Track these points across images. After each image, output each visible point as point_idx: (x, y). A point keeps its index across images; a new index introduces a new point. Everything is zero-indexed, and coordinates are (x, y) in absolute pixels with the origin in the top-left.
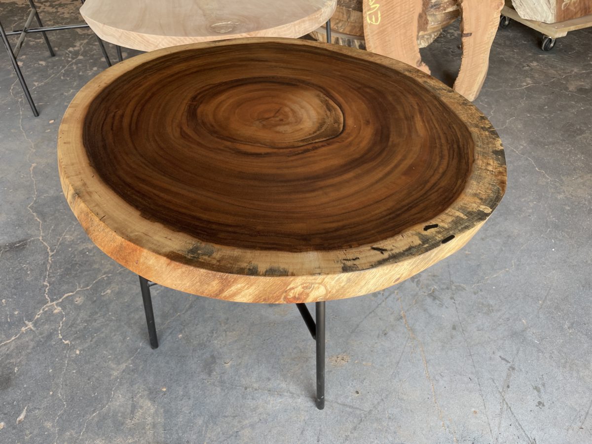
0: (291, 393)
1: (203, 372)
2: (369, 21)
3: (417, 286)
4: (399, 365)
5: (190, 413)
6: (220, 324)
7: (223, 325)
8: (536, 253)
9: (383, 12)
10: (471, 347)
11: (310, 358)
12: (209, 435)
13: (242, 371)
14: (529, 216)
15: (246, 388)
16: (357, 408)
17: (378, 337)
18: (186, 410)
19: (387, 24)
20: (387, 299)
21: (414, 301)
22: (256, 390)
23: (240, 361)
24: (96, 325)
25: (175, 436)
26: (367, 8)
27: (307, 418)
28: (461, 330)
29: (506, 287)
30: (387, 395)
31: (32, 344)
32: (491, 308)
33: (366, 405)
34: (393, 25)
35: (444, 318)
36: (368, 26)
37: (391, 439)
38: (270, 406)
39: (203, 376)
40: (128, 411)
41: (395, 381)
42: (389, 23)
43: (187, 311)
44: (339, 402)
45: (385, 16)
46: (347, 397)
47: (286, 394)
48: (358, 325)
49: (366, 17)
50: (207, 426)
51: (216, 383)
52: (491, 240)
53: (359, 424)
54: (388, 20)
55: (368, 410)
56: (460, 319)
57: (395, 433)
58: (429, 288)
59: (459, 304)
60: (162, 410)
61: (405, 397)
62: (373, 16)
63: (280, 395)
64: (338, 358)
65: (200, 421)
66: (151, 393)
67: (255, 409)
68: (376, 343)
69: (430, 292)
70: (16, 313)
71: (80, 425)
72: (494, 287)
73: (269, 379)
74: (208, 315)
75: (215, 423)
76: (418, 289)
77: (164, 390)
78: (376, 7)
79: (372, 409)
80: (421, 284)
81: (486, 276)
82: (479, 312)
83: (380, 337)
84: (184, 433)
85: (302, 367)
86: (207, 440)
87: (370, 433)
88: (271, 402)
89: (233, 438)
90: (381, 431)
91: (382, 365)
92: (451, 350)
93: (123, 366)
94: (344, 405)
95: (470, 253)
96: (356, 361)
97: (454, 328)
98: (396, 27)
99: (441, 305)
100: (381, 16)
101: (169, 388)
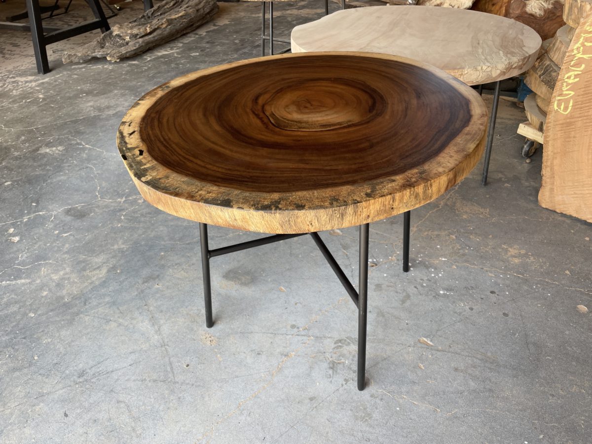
0: (159, 329)
1: (143, 278)
2: (556, 107)
3: (334, 348)
4: (235, 379)
5: (110, 292)
6: (186, 264)
7: (187, 265)
8: (498, 427)
9: (576, 102)
10: (302, 422)
11: (197, 322)
12: (100, 309)
13: (158, 295)
14: (553, 396)
15: (145, 305)
16: (173, 373)
17: (252, 351)
18: (111, 288)
19: (578, 118)
20: (297, 336)
21: (315, 355)
22: (148, 310)
23: (164, 289)
24: (142, 219)
25: (90, 296)
26: (558, 92)
27: (145, 349)
28: (315, 405)
29: (411, 419)
30: (199, 386)
31: (112, 208)
32: (368, 418)
33: (180, 377)
34: (585, 121)
35: (316, 385)
36: (554, 112)
37: (161, 408)
38: (141, 324)
39: (140, 281)
40: (95, 267)
41: (217, 384)
42: (580, 117)
43: (184, 244)
44: (172, 359)
45: (578, 108)
46: (179, 362)
47: (156, 327)
48: (252, 332)
49: (554, 102)
50: (105, 305)
51: (139, 290)
52: (465, 377)
53: (161, 381)
54: (580, 114)
55: (177, 380)
56: (328, 399)
57: (168, 408)
58: (341, 358)
59: (345, 389)
60: (104, 279)
61: (207, 399)
62: (563, 104)
63: (153, 325)
64: (210, 337)
65: (107, 299)
66: (113, 268)
67: (132, 319)
68: (244, 353)
69: (336, 361)
70: (127, 191)
71: (74, 256)
72: (398, 409)
73: (162, 311)
74: (188, 255)
75: (110, 307)
76: (331, 350)
77: (118, 271)
78: (570, 94)
79: (180, 382)
80: (338, 350)
81: (406, 395)
82: (351, 410)
83: (253, 352)
84: (95, 298)
85: (185, 322)
86: (96, 311)
87: (157, 393)
88: (144, 324)
89: (106, 321)
90: (164, 399)
91: (226, 368)
92: (285, 408)
93: (122, 246)
94: (171, 364)
95: (423, 368)
96: (216, 350)
97: (311, 399)
98: (588, 124)
99: (329, 377)
100: (572, 106)
101: (121, 272)
